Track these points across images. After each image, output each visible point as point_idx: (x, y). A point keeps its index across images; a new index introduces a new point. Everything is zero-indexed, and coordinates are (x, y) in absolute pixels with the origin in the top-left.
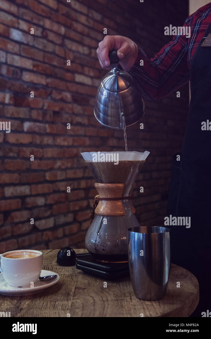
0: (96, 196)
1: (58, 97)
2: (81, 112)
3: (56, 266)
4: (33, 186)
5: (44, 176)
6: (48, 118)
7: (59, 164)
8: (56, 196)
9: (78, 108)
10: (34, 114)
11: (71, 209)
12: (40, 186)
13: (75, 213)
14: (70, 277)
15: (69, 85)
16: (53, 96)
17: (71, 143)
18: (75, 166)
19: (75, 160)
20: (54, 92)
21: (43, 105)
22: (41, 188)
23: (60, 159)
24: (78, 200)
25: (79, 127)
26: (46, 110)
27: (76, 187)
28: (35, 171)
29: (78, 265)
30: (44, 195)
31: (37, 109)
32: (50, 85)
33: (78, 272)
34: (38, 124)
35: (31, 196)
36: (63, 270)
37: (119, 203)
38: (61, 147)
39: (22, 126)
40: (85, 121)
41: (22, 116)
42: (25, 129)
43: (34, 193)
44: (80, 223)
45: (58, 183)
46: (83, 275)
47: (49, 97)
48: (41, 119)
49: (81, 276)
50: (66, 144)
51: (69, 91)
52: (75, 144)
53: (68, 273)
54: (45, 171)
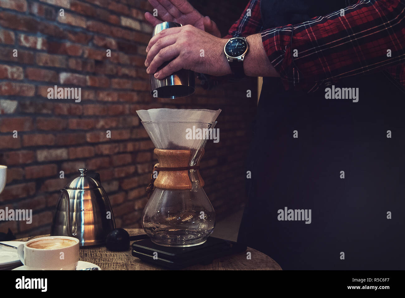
0: (156, 165)
1: (101, 43)
2: (128, 62)
3: (106, 252)
4: (72, 149)
5: (84, 137)
6: (89, 68)
7: (101, 123)
8: (98, 161)
9: (124, 58)
10: (72, 63)
11: (116, 175)
12: (79, 149)
13: (121, 180)
14: (125, 267)
15: (114, 29)
16: (95, 42)
17: (116, 99)
18: (121, 126)
19: (121, 119)
20: (96, 37)
21: (83, 53)
22: (80, 152)
23: (103, 117)
24: (124, 165)
25: (125, 80)
26: (87, 59)
27: (121, 150)
28: (74, 131)
29: (134, 251)
30: (84, 160)
31: (76, 57)
32: (91, 29)
33: (134, 260)
34: (77, 75)
35: (68, 160)
36: (115, 258)
37: (185, 174)
38: (105, 103)
39: (58, 78)
40: (133, 73)
41: (57, 65)
42: (62, 81)
43: (72, 157)
44: (127, 192)
45: (100, 146)
46: (141, 264)
47: (90, 44)
48: (80, 69)
49: (138, 266)
50: (110, 99)
51: (115, 37)
52: (121, 100)
53: (122, 262)
54: (86, 131)
